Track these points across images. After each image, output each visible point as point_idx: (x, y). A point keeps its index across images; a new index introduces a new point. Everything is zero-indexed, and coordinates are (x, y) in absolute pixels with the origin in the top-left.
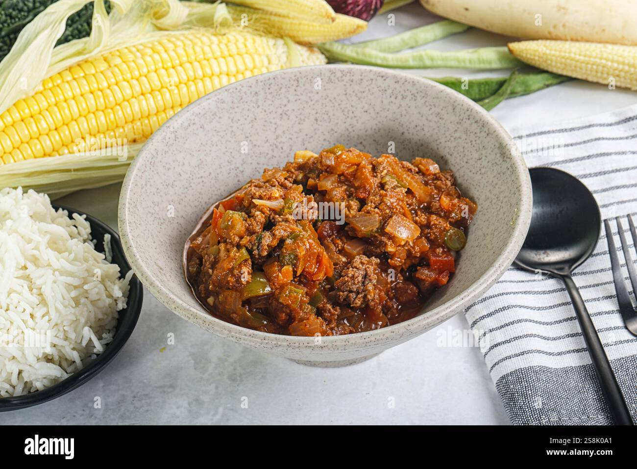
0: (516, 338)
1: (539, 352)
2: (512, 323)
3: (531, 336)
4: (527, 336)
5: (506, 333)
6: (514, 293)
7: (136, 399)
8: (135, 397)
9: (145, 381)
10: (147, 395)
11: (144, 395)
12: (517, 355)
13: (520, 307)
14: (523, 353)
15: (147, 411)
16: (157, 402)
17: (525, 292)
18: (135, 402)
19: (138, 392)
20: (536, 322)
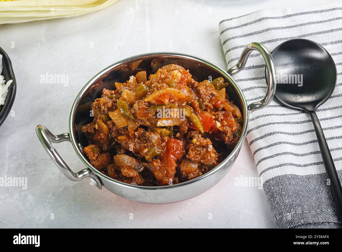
0: (277, 155)
1: (292, 164)
2: (275, 144)
3: (287, 153)
4: (284, 153)
5: (271, 151)
6: (278, 123)
7: (28, 166)
8: (27, 165)
9: (35, 154)
10: (35, 164)
11: (33, 164)
12: (277, 167)
13: (281, 133)
14: (281, 165)
15: (34, 175)
16: (41, 170)
17: (285, 123)
18: (27, 168)
19: (30, 162)
20: (291, 144)
